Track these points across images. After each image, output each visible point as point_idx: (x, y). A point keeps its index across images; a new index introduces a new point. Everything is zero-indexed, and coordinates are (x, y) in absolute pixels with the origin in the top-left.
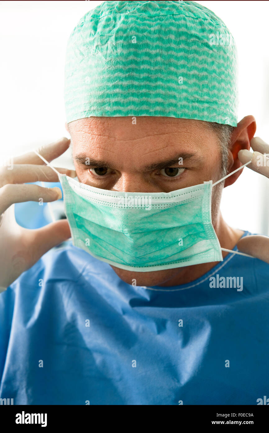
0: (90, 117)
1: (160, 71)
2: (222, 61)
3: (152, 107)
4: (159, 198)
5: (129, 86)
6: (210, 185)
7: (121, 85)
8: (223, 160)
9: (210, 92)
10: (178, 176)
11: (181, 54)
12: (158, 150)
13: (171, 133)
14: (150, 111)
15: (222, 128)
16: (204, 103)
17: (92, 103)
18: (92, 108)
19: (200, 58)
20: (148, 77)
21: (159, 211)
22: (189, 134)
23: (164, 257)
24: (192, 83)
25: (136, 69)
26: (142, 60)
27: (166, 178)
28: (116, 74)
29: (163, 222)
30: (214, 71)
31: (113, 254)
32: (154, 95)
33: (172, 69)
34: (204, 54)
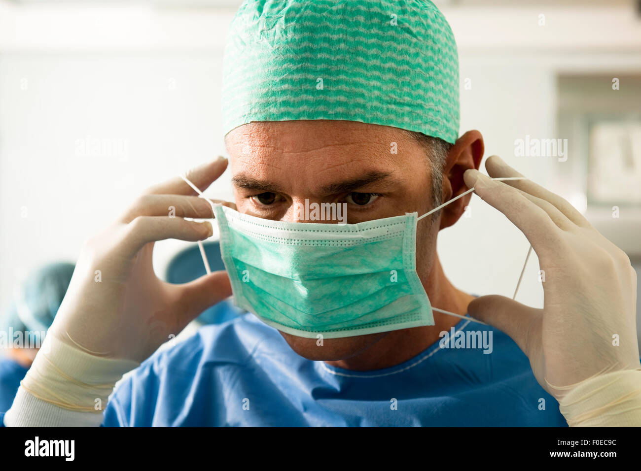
0: (251, 122)
1: (344, 61)
2: (430, 54)
3: (331, 107)
4: (341, 231)
5: (302, 80)
6: (413, 217)
7: (291, 80)
8: (434, 186)
9: (413, 92)
10: (370, 204)
11: (373, 41)
12: (340, 165)
13: (358, 143)
14: (329, 113)
15: (432, 142)
16: (405, 106)
17: (253, 104)
18: (253, 111)
19: (400, 47)
20: (327, 69)
21: (341, 250)
22: (383, 145)
23: (352, 318)
24: (388, 78)
25: (312, 59)
26: (319, 47)
27: (353, 207)
28: (285, 65)
29: (348, 266)
30: (419, 65)
31: (283, 314)
32: (334, 92)
33: (360, 59)
34: (404, 42)
